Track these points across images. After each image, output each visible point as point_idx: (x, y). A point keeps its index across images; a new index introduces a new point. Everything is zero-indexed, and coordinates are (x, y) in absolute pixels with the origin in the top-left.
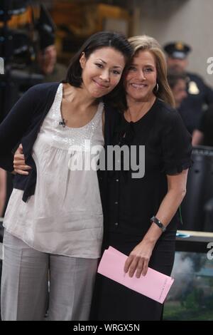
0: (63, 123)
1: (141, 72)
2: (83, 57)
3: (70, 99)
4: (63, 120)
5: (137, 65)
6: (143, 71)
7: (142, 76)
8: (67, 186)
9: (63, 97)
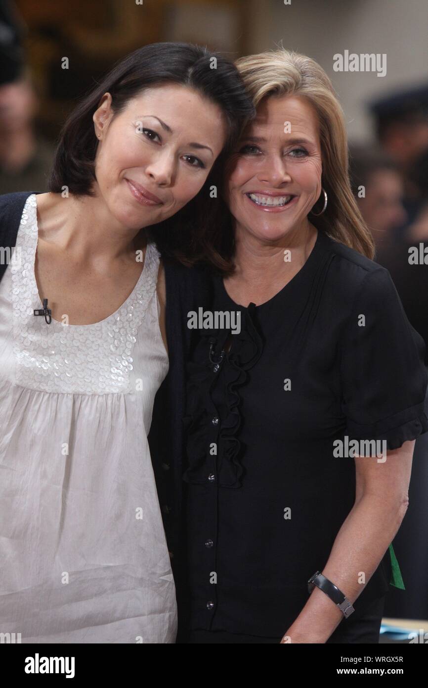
0: (45, 312)
1: (277, 160)
2: (105, 105)
3: (61, 239)
4: (45, 302)
5: (263, 140)
6: (282, 155)
7: (279, 171)
8: (64, 496)
9: (41, 233)
